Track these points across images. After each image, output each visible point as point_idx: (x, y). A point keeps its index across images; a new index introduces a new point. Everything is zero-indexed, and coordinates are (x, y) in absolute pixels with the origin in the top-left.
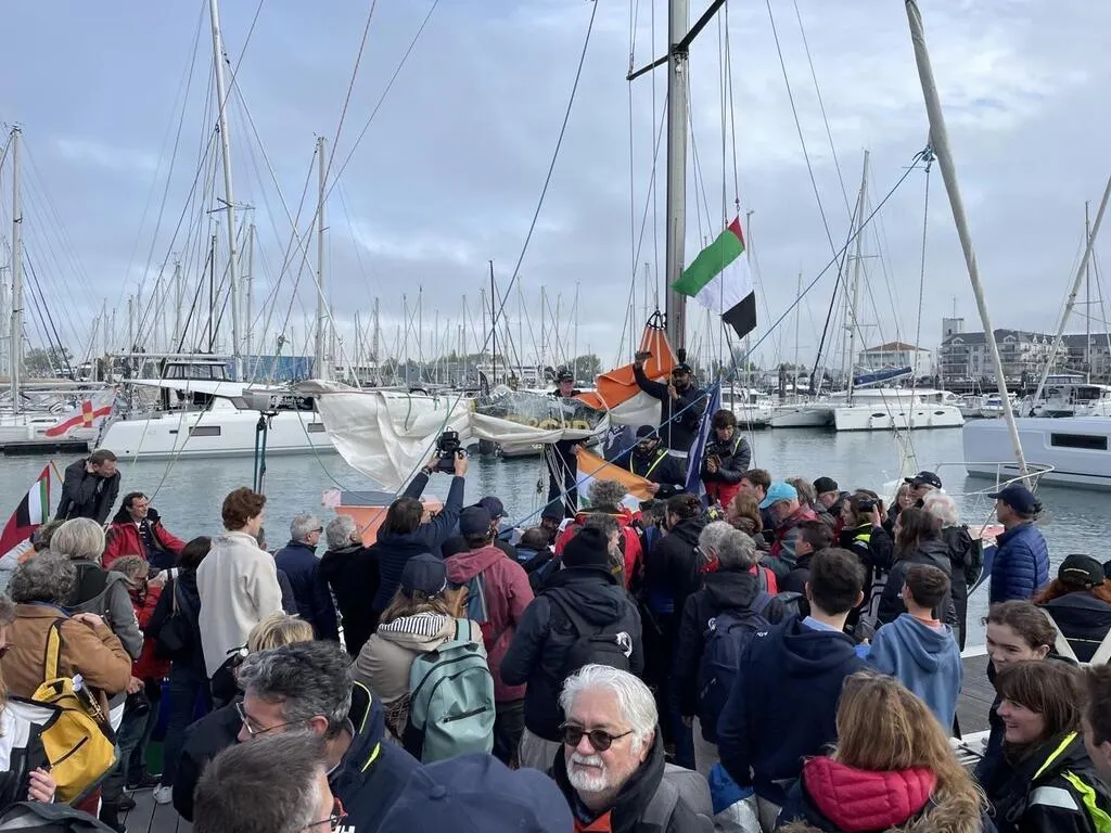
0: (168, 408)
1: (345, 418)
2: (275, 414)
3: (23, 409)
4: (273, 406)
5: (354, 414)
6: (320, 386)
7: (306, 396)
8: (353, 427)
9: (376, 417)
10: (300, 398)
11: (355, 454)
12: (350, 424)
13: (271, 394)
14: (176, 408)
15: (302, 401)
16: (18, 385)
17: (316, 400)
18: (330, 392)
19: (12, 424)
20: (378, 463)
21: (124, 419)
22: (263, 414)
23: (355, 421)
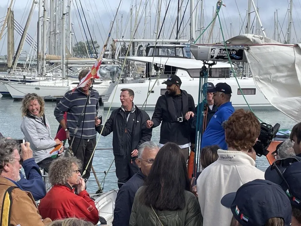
0: (148, 76)
1: (268, 65)
2: (214, 64)
3: (68, 76)
4: (212, 57)
5: (275, 63)
6: (248, 40)
7: (238, 48)
8: (275, 74)
9: (294, 64)
10: (233, 50)
11: (276, 96)
12: (272, 71)
13: (211, 47)
14: (153, 76)
15: (234, 52)
16: (65, 61)
17: (245, 51)
18: (258, 44)
19: (61, 85)
20: (294, 103)
21: (123, 82)
22: (205, 63)
23: (277, 68)
